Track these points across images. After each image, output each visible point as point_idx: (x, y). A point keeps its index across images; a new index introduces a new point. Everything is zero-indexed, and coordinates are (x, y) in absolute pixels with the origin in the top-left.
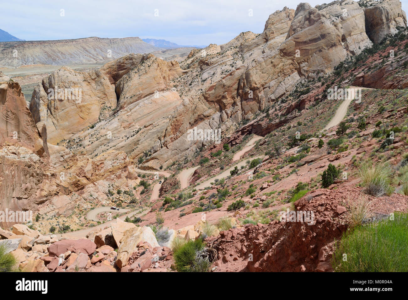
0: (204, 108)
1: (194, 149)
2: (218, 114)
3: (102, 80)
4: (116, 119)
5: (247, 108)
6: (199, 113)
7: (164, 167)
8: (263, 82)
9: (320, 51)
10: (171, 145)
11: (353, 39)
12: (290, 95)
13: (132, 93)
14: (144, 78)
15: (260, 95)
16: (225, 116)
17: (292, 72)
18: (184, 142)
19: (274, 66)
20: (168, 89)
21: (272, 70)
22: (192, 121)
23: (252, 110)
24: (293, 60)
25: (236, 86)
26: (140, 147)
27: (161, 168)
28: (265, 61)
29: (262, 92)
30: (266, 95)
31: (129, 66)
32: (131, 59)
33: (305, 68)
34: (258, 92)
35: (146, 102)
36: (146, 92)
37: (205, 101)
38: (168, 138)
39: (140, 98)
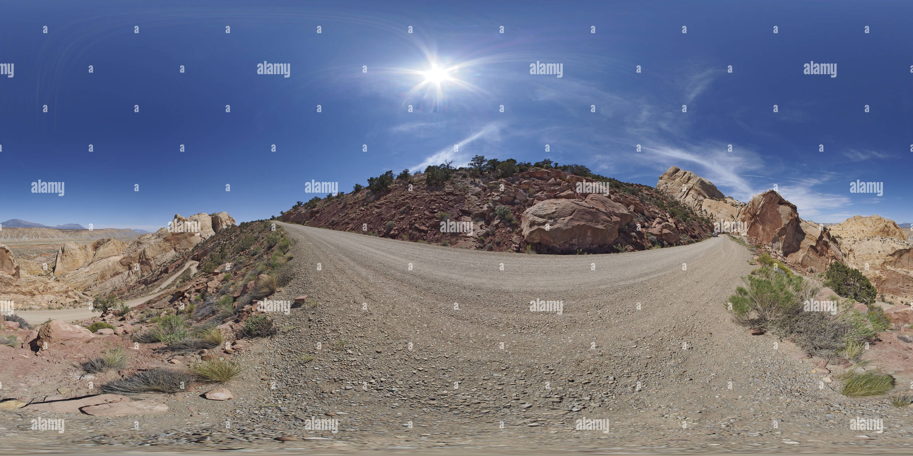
0: (120, 268)
1: (111, 289)
2: (128, 272)
3: (87, 249)
4: (88, 268)
5: (144, 269)
6: (116, 271)
7: (93, 296)
8: (153, 256)
9: (186, 238)
10: (99, 285)
11: (204, 232)
12: (169, 263)
13: (99, 256)
14: (106, 249)
15: (151, 263)
16: (131, 273)
17: (171, 250)
18: (106, 285)
19: (160, 247)
20: (119, 255)
21: (158, 249)
22: (112, 275)
23: (147, 271)
24: (171, 243)
25: (138, 257)
26: (87, 283)
27: (91, 296)
28: (155, 244)
29: (153, 261)
30: (155, 262)
31: (102, 243)
32: (103, 240)
33: (178, 248)
34: (150, 261)
35: (105, 261)
36: (106, 256)
37: (120, 264)
38: (98, 282)
39: (102, 259)
